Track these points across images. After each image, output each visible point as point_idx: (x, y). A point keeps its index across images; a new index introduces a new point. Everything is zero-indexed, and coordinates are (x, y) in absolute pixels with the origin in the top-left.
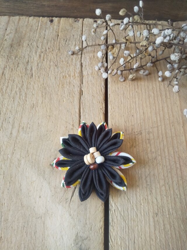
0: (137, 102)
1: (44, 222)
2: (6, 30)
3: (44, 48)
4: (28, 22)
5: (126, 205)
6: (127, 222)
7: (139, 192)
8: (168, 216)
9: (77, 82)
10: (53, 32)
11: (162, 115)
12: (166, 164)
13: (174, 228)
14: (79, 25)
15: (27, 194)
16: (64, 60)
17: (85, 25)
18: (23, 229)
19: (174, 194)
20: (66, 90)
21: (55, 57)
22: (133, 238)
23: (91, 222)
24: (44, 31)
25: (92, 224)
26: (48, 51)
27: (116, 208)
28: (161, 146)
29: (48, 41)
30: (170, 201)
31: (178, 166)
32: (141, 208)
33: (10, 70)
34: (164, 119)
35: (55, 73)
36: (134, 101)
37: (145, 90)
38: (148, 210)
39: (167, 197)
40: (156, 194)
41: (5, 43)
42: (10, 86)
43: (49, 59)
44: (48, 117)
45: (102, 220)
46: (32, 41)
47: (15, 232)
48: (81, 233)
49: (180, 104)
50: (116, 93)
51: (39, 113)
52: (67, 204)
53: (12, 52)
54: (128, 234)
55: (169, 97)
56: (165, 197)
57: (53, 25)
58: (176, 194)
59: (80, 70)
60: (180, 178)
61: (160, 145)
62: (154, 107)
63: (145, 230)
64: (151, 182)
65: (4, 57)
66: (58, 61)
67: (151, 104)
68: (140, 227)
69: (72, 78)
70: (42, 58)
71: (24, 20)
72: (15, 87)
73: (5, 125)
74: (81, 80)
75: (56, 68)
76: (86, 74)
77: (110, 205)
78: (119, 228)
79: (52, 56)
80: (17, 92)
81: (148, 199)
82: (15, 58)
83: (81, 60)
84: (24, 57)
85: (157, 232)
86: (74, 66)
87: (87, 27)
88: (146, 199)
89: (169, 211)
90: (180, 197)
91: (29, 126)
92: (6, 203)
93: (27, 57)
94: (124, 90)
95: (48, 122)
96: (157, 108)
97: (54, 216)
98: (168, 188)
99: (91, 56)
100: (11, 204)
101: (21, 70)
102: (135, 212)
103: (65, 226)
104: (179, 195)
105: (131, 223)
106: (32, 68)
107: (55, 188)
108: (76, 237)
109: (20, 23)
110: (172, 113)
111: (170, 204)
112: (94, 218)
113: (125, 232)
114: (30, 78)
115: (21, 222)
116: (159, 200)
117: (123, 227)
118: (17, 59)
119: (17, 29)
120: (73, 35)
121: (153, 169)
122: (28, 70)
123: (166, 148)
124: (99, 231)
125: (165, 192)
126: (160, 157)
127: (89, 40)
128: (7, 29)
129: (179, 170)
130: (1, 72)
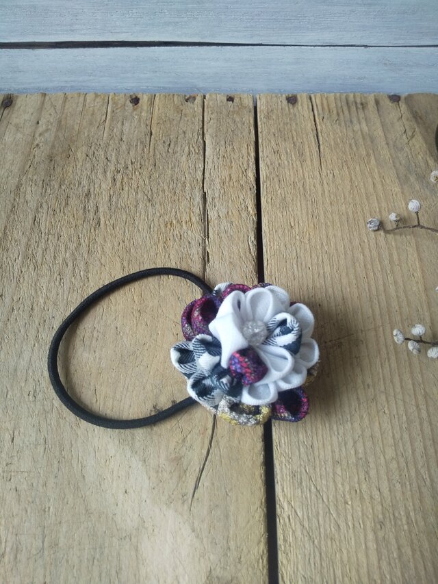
0: (328, 275)
1: (137, 547)
2: (38, 123)
3: (123, 163)
4: (84, 105)
5: (313, 505)
6: (316, 542)
7: (340, 474)
8: (406, 527)
9: (195, 235)
10: (140, 124)
11: (384, 304)
12: (397, 412)
13: (422, 555)
14: (196, 109)
15: (97, 486)
16: (166, 188)
17: (208, 107)
18: (91, 563)
19: (417, 477)
20: (172, 252)
21: (147, 180)
22: (333, 578)
23: (239, 544)
24: (120, 123)
25: (242, 550)
26: (130, 168)
27: (291, 511)
28: (385, 371)
29: (129, 145)
30: (409, 493)
31: (424, 414)
32: (346, 510)
33: (51, 212)
34: (389, 312)
35: (148, 215)
36: (322, 272)
37: (344, 248)
38: (363, 515)
39: (403, 485)
40: (378, 478)
41: (37, 152)
42: (52, 249)
43: (135, 186)
44: (137, 315)
45: (262, 539)
46: (95, 148)
47: (75, 571)
48: (218, 570)
49: (423, 277)
50: (281, 256)
51: (116, 305)
52: (186, 507)
53: (52, 172)
54: (319, 568)
55: (397, 262)
56: (398, 486)
57: (139, 110)
58: (423, 477)
59: (201, 210)
60: (429, 443)
61: (383, 370)
62: (366, 284)
63: (357, 559)
64: (365, 453)
65: (36, 185)
66: (154, 190)
67: (359, 279)
68: (345, 552)
69: (184, 227)
70: (118, 184)
71: (76, 101)
72: (63, 250)
74: (205, 230)
75: (149, 204)
76: (215, 217)
77: (277, 506)
78: (299, 557)
79: (141, 180)
80: (68, 262)
81: (360, 491)
82: (60, 186)
83: (203, 187)
84: (80, 183)
85: (384, 564)
86: (189, 199)
87: (212, 114)
88: (356, 491)
89: (408, 517)
90: (432, 485)
91: (95, 335)
92: (51, 508)
93: (85, 182)
94: (298, 249)
95: (137, 324)
96: (373, 288)
97: (159, 533)
98: (404, 464)
99: (223, 178)
100: (62, 509)
101: (75, 212)
102: (333, 521)
103: (183, 555)
104: (428, 479)
105: (326, 545)
106: (97, 207)
107: (157, 472)
108: (207, 578)
109: (67, 107)
110: (407, 297)
111: (410, 500)
112: (245, 536)
113: (313, 565)
114: (95, 230)
115: (86, 548)
116: (386, 492)
117: (310, 554)
118: (63, 188)
119: (60, 121)
120: (184, 132)
121: (370, 424)
122: (89, 211)
123: (397, 375)
124: (258, 566)
125: (397, 473)
126: (383, 397)
127: (218, 141)
128: (40, 123)
129: (426, 424)
130: (31, 217)
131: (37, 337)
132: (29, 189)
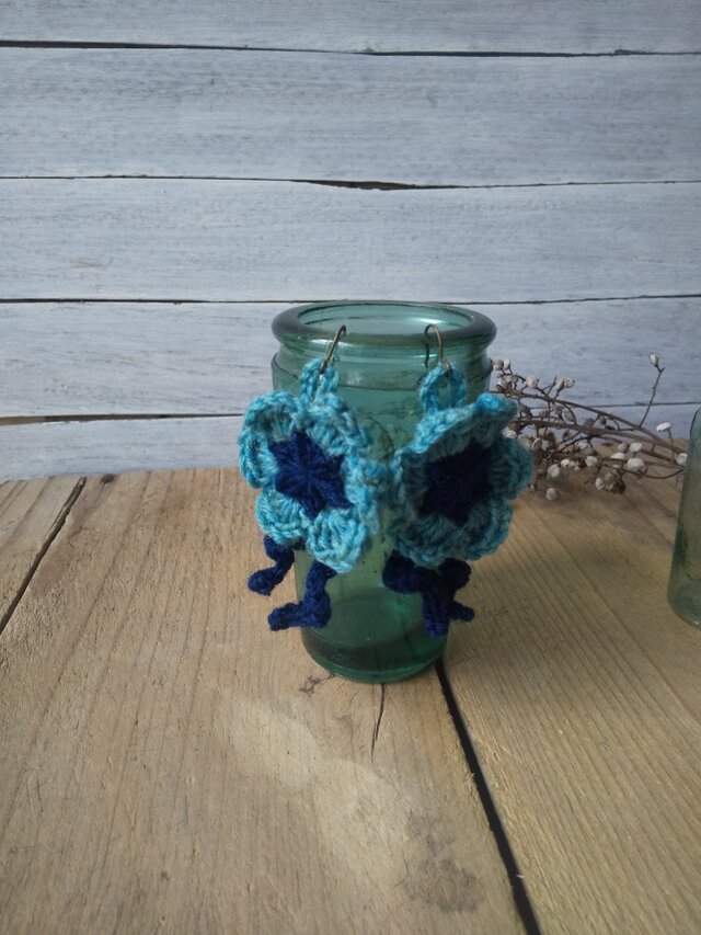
1: (312, 801)
2: (145, 489)
4: (194, 476)
7: (541, 710)
8: (633, 744)
11: (539, 579)
12: (585, 654)
13: (662, 765)
18: (254, 824)
22: (566, 802)
23: (440, 782)
25: (446, 789)
27: (496, 750)
28: (560, 626)
30: (625, 716)
32: (559, 740)
33: (166, 546)
34: (547, 584)
40: (585, 707)
45: (468, 778)
46: (210, 501)
48: (421, 809)
52: (366, 757)
53: (165, 519)
54: (547, 795)
56: (610, 711)
61: (557, 625)
64: (563, 690)
65: (147, 528)
70: (239, 523)
71: (185, 474)
72: (183, 571)
73: (166, 635)
78: (520, 789)
80: (189, 579)
82: (175, 527)
84: (197, 524)
85: (621, 777)
89: (631, 734)
91: (229, 629)
92: (193, 779)
93: (202, 523)
97: (337, 784)
101: (194, 544)
106: (218, 539)
107: (325, 731)
108: (409, 820)
109: (175, 478)
113: (538, 794)
114: (217, 555)
121: (559, 667)
122: (209, 542)
123: (574, 627)
126: (566, 645)
128: (148, 489)
130: (143, 551)
131: (159, 638)
132: (140, 532)
